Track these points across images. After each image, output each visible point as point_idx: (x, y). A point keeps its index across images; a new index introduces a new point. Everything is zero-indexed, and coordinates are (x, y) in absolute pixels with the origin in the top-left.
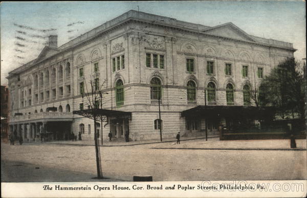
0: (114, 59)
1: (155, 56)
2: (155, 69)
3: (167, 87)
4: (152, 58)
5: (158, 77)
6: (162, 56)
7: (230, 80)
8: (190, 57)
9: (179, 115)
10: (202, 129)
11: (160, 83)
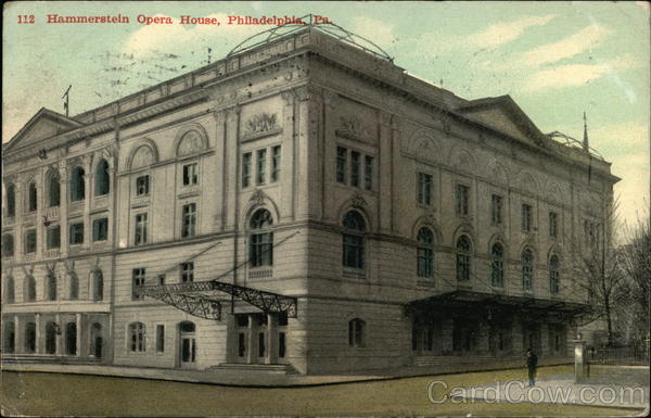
0: (247, 156)
1: (355, 155)
2: (355, 188)
3: (379, 237)
4: (349, 158)
5: (360, 211)
6: (369, 159)
7: (500, 236)
8: (427, 170)
9: (400, 312)
10: (445, 349)
11: (362, 226)
